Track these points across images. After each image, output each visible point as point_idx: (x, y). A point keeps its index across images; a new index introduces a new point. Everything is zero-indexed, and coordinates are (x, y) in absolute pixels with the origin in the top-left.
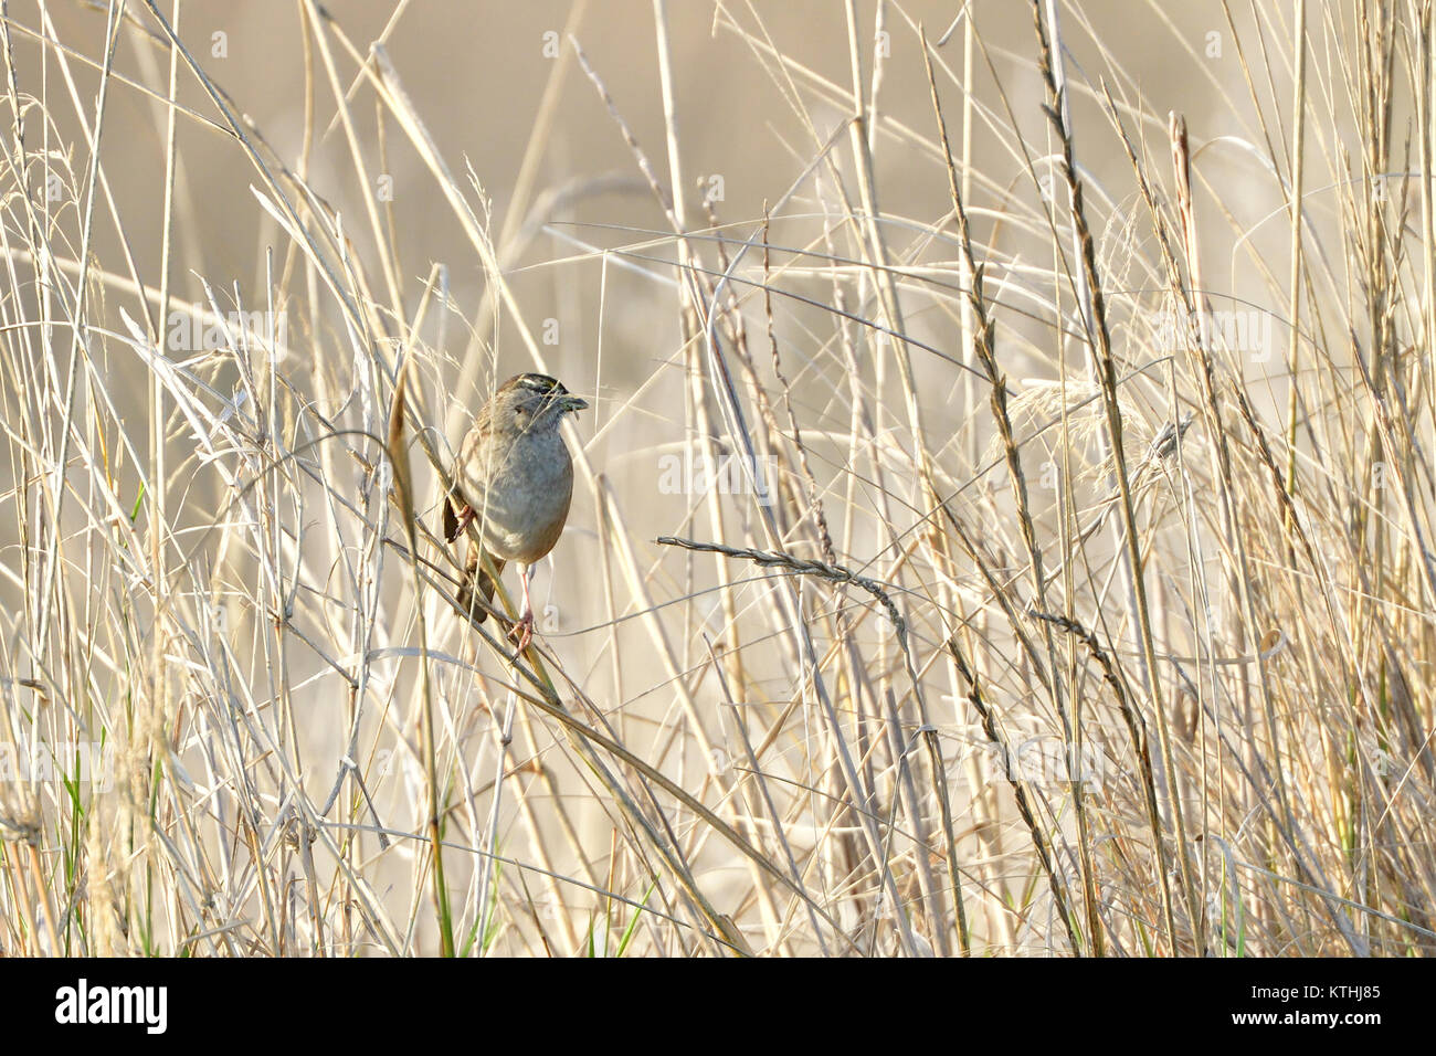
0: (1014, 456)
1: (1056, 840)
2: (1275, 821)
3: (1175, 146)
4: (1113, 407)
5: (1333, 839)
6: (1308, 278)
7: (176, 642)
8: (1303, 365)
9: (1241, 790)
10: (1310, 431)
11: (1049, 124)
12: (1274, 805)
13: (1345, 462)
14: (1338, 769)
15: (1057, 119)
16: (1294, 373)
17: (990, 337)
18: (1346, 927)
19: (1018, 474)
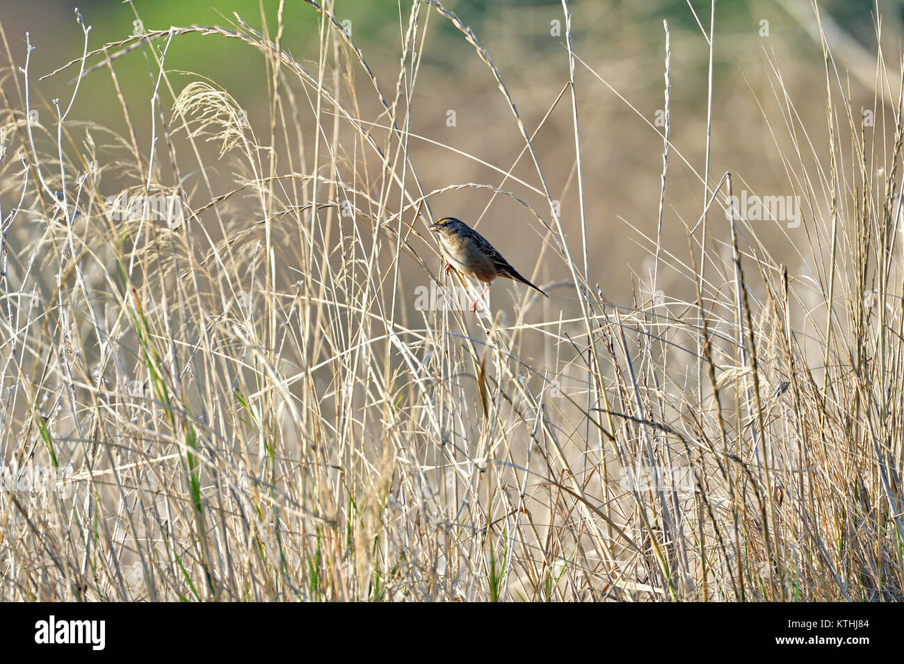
0: (717, 393)
1: (728, 540)
2: (812, 537)
3: (782, 277)
4: (756, 376)
5: (835, 546)
6: (833, 330)
7: (402, 451)
8: (830, 364)
9: (800, 525)
10: (832, 389)
11: (735, 265)
12: (813, 532)
13: (845, 401)
14: (837, 520)
15: (739, 264)
16: (827, 366)
17: (710, 348)
18: (838, 580)
19: (718, 400)
